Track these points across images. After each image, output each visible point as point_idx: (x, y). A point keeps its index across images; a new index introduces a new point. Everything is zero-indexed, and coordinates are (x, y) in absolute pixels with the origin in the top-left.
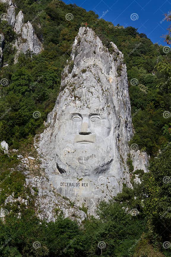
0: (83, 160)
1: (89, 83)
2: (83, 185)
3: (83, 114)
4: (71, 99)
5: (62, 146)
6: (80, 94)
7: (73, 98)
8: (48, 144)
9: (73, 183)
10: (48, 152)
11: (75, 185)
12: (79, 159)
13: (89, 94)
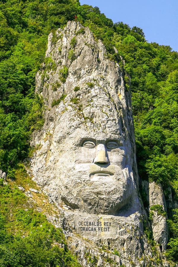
0: (103, 195)
1: (101, 102)
2: (106, 224)
3: (98, 139)
4: (80, 120)
5: (75, 177)
6: (91, 115)
7: (83, 120)
8: (44, 172)
9: (94, 223)
10: (45, 182)
11: (96, 224)
12: (98, 193)
13: (104, 116)
